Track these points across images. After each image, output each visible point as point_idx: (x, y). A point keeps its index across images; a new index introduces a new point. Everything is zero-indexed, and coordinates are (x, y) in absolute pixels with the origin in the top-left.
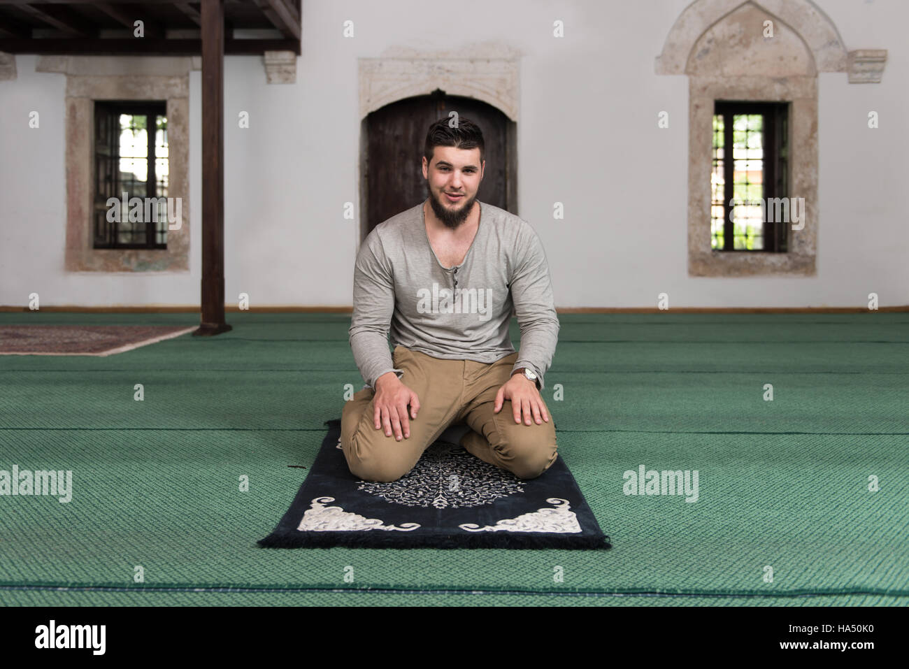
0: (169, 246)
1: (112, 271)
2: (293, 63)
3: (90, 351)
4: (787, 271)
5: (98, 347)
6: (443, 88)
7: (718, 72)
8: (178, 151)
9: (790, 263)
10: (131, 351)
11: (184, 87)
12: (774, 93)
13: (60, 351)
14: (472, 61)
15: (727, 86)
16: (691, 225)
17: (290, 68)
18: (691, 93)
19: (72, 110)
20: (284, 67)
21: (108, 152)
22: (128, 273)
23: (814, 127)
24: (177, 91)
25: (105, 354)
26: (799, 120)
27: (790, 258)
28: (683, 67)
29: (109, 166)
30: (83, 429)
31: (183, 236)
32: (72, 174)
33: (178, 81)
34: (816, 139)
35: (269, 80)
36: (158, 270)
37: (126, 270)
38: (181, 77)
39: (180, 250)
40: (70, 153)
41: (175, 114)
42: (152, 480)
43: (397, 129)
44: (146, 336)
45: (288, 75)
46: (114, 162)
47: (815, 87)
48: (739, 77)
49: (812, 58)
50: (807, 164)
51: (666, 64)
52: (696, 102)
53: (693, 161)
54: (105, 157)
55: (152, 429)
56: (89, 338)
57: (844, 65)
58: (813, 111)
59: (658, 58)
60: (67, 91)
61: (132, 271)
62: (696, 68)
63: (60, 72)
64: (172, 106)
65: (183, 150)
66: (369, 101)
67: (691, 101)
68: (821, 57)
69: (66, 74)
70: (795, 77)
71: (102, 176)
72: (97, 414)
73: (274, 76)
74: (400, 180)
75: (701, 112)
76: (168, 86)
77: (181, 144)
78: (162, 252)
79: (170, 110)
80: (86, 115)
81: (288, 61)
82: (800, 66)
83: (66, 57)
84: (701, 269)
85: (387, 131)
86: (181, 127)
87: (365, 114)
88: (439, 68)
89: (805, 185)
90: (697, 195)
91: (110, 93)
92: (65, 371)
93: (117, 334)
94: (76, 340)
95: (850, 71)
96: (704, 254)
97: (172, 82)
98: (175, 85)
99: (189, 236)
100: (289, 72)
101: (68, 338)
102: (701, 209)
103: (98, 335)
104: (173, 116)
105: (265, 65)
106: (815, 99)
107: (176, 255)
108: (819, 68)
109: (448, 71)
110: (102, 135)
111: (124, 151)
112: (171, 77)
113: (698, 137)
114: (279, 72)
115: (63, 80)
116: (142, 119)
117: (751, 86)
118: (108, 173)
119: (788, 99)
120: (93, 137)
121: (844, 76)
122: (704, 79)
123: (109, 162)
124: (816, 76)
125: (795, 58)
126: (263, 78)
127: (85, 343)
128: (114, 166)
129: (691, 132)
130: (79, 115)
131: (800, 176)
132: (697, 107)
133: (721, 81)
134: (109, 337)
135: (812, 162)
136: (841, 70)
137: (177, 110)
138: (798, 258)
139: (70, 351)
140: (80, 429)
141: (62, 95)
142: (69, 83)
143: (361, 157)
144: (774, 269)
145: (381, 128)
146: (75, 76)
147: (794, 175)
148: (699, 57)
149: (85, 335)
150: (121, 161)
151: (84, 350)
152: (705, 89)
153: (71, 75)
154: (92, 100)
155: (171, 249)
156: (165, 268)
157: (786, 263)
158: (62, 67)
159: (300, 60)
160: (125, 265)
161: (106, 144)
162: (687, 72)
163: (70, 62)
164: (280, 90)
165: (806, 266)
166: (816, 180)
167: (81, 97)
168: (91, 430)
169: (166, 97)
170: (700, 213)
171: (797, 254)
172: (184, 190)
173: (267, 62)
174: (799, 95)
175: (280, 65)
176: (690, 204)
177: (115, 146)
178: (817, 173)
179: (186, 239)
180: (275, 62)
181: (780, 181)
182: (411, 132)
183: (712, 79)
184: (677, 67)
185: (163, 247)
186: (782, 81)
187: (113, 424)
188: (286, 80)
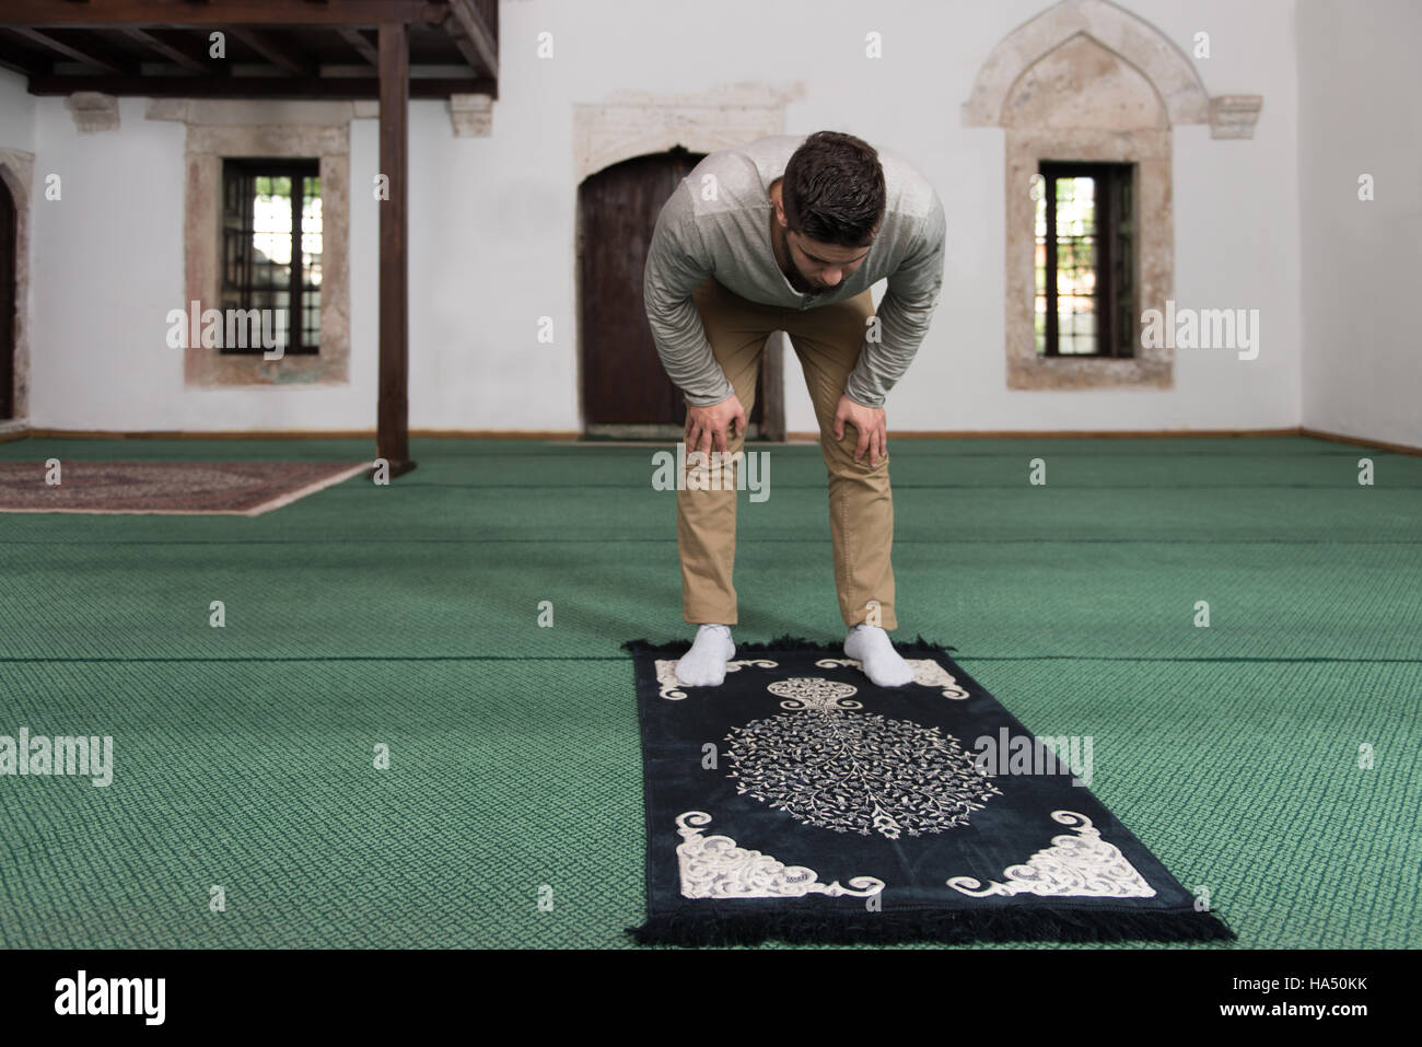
0: (322, 351)
1: (245, 383)
2: (488, 111)
3: (233, 507)
4: (1135, 383)
5: (241, 499)
6: (684, 144)
7: (1041, 124)
8: (334, 225)
9: (1139, 372)
10: (289, 507)
11: (344, 140)
12: (1115, 152)
13: (191, 508)
14: (723, 109)
15: (1055, 142)
16: (1009, 322)
17: (484, 117)
18: (1008, 151)
19: (194, 170)
20: (477, 116)
21: (239, 226)
22: (267, 387)
23: (1168, 196)
24: (334, 146)
25: (255, 512)
26: (1147, 187)
27: (1139, 366)
28: (997, 115)
29: (240, 244)
30: (260, 660)
31: (342, 337)
32: (192, 254)
33: (334, 132)
34: (1170, 211)
35: (456, 132)
36: (307, 382)
37: (263, 382)
38: (340, 128)
39: (337, 356)
40: (190, 227)
41: (331, 176)
42: (399, 773)
43: (620, 196)
44: (305, 480)
45: (481, 125)
46: (247, 237)
47: (1168, 144)
48: (1071, 130)
49: (1163, 106)
50: (1158, 244)
51: (974, 112)
52: (1014, 162)
53: (1011, 240)
54: (236, 232)
55: (365, 659)
56: (225, 483)
57: (1205, 115)
58: (1166, 175)
59: (964, 105)
60: (187, 145)
61: (271, 383)
62: (1012, 118)
63: (178, 120)
64: (327, 165)
65: (341, 224)
66: (587, 160)
67: (1008, 160)
68: (1174, 104)
69: (186, 122)
70: (1142, 130)
71: (231, 257)
72: (273, 628)
73: (464, 127)
74: (624, 262)
75: (1021, 175)
76: (321, 139)
77: (339, 216)
78: (312, 358)
79: (325, 170)
80: (212, 177)
81: (482, 108)
82: (1147, 116)
83: (185, 101)
84: (1023, 380)
85: (608, 200)
86: (338, 194)
87: (582, 178)
88: (680, 117)
89: (1157, 270)
90: (1017, 284)
91: (243, 149)
92: (206, 543)
93: (262, 476)
94: (208, 487)
95: (1212, 121)
96: (1026, 360)
97: (328, 133)
98: (332, 138)
99: (349, 337)
100: (481, 122)
101: (195, 483)
102: (1023, 302)
103: (235, 478)
104: (329, 180)
105: (451, 112)
106: (1168, 159)
107: (332, 362)
108: (1173, 117)
109: (691, 122)
110: (233, 203)
111: (259, 224)
112: (325, 127)
113: (1018, 209)
114: (470, 122)
115: (182, 130)
116: (285, 183)
117: (1085, 142)
118: (240, 253)
119: (1133, 159)
120: (221, 205)
121: (1205, 130)
122: (1022, 134)
123: (240, 237)
124: (1169, 129)
125: (1141, 106)
126: (447, 128)
127: (222, 491)
128: (247, 245)
129: (1008, 202)
130: (202, 177)
131: (1151, 259)
132: (1016, 169)
133: (1047, 135)
134: (252, 481)
135: (1166, 241)
136: (1201, 121)
137: (333, 171)
138: (1149, 366)
139: (204, 508)
140: (256, 660)
141: (182, 150)
142: (190, 135)
143: (577, 231)
144: (1118, 381)
145: (599, 195)
146: (197, 125)
147: (1142, 257)
148: (1018, 104)
149: (218, 478)
150: (255, 237)
151: (223, 505)
152: (1025, 145)
153: (192, 124)
154: (220, 157)
155: (325, 355)
156: (317, 379)
157: (1132, 373)
158: (181, 114)
159: (497, 107)
160: (263, 376)
161: (236, 214)
162: (1002, 124)
163: (191, 107)
164: (470, 144)
165: (1160, 374)
166: (1172, 264)
167: (206, 153)
168: (272, 660)
169: (319, 153)
170: (1020, 307)
171: (1147, 361)
172: (342, 277)
173: (455, 108)
174: (1148, 153)
175: (471, 112)
176: (1008, 294)
177: (248, 217)
178: (1172, 254)
179: (345, 341)
180: (465, 109)
181: (1120, 265)
182: (639, 200)
183: (1035, 133)
184: (989, 117)
185: (313, 350)
186: (1126, 135)
187: (303, 647)
188: (479, 132)
